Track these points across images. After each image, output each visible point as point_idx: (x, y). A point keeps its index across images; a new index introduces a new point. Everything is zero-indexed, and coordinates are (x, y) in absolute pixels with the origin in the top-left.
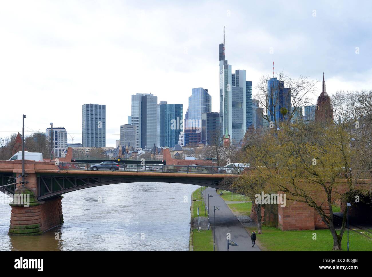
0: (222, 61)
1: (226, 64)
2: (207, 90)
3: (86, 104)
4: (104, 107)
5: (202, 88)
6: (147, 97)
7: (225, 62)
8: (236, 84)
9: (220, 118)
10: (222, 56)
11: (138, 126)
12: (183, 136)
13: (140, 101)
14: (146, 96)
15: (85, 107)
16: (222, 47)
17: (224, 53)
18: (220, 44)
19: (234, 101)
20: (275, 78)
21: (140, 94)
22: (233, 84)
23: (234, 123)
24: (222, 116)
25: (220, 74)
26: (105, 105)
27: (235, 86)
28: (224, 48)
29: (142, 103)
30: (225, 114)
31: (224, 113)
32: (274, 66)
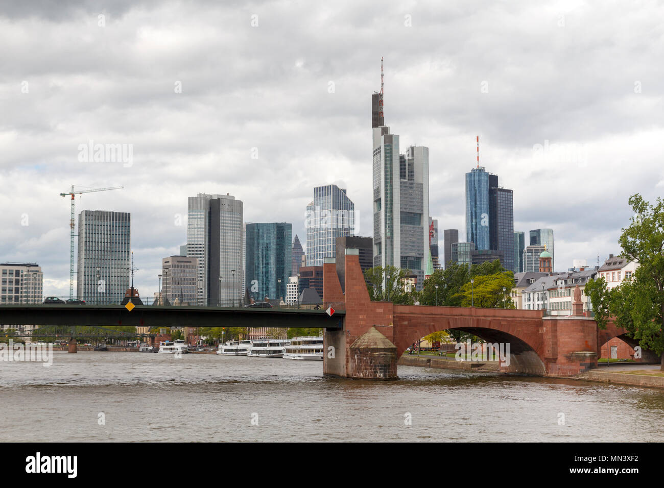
0: (379, 129)
1: (387, 133)
2: (345, 191)
3: (86, 211)
4: (126, 217)
5: (335, 186)
6: (222, 202)
7: (385, 131)
8: (407, 175)
9: (375, 249)
10: (378, 119)
11: (201, 259)
12: (295, 286)
13: (206, 210)
14: (219, 199)
15: (84, 217)
16: (377, 100)
17: (382, 112)
18: (374, 93)
19: (405, 211)
20: (480, 168)
21: (205, 196)
22: (402, 175)
23: (405, 257)
24: (380, 243)
25: (374, 155)
26: (129, 214)
27: (405, 179)
28: (382, 101)
29: (210, 213)
30: (386, 237)
31: (383, 236)
32: (478, 144)
